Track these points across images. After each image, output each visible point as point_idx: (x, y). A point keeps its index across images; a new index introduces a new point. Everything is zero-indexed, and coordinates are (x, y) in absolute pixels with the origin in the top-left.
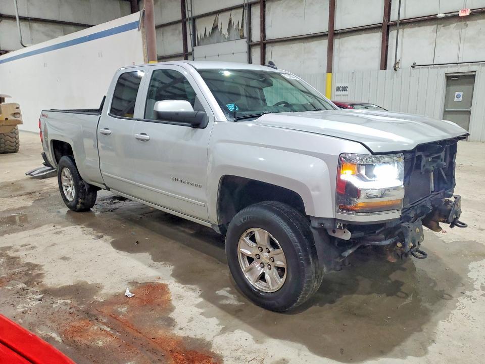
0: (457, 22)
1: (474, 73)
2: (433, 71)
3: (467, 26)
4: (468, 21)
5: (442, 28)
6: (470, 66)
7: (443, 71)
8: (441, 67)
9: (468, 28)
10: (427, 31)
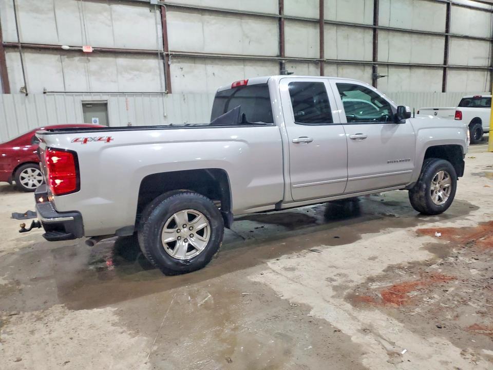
0: (79, 56)
1: (105, 102)
2: (69, 98)
3: (89, 61)
4: (89, 56)
5: (66, 59)
6: (101, 95)
7: (79, 99)
8: (76, 95)
9: (90, 63)
10: (51, 60)
